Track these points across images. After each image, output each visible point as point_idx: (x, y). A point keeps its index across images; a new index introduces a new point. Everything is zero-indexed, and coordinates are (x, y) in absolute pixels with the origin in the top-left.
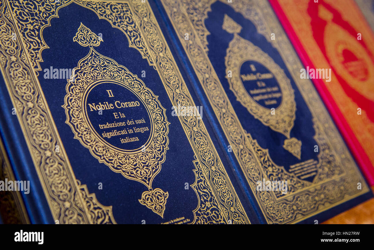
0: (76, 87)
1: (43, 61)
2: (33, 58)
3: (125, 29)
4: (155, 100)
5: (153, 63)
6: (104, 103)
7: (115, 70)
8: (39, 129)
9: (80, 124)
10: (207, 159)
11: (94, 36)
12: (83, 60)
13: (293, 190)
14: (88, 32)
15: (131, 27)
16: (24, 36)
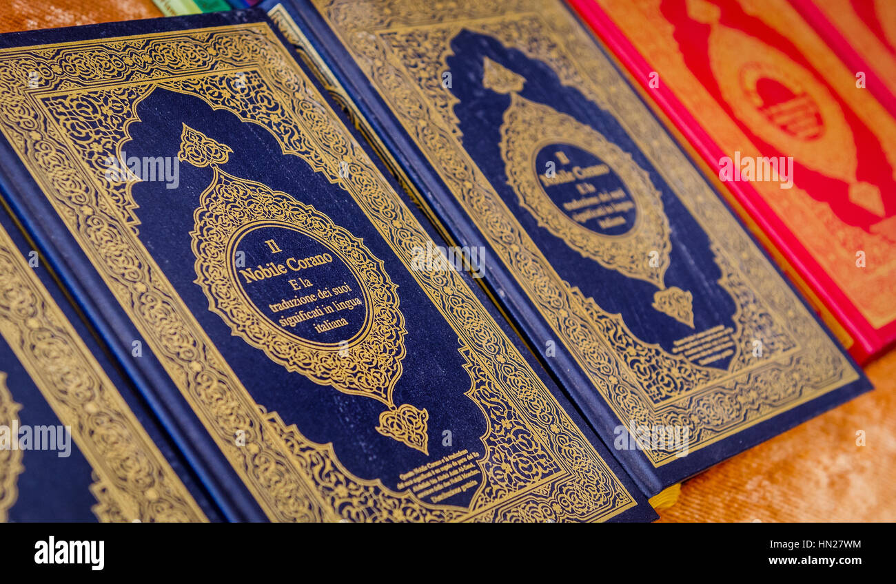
0: (209, 244)
1: (138, 207)
2: (119, 204)
3: (267, 121)
4: (358, 246)
5: (336, 178)
6: (268, 265)
7: (271, 201)
8: (168, 327)
9: (235, 308)
10: (484, 342)
11: (214, 145)
12: (208, 193)
13: (685, 387)
14: (200, 140)
15: (276, 116)
16: (92, 166)
